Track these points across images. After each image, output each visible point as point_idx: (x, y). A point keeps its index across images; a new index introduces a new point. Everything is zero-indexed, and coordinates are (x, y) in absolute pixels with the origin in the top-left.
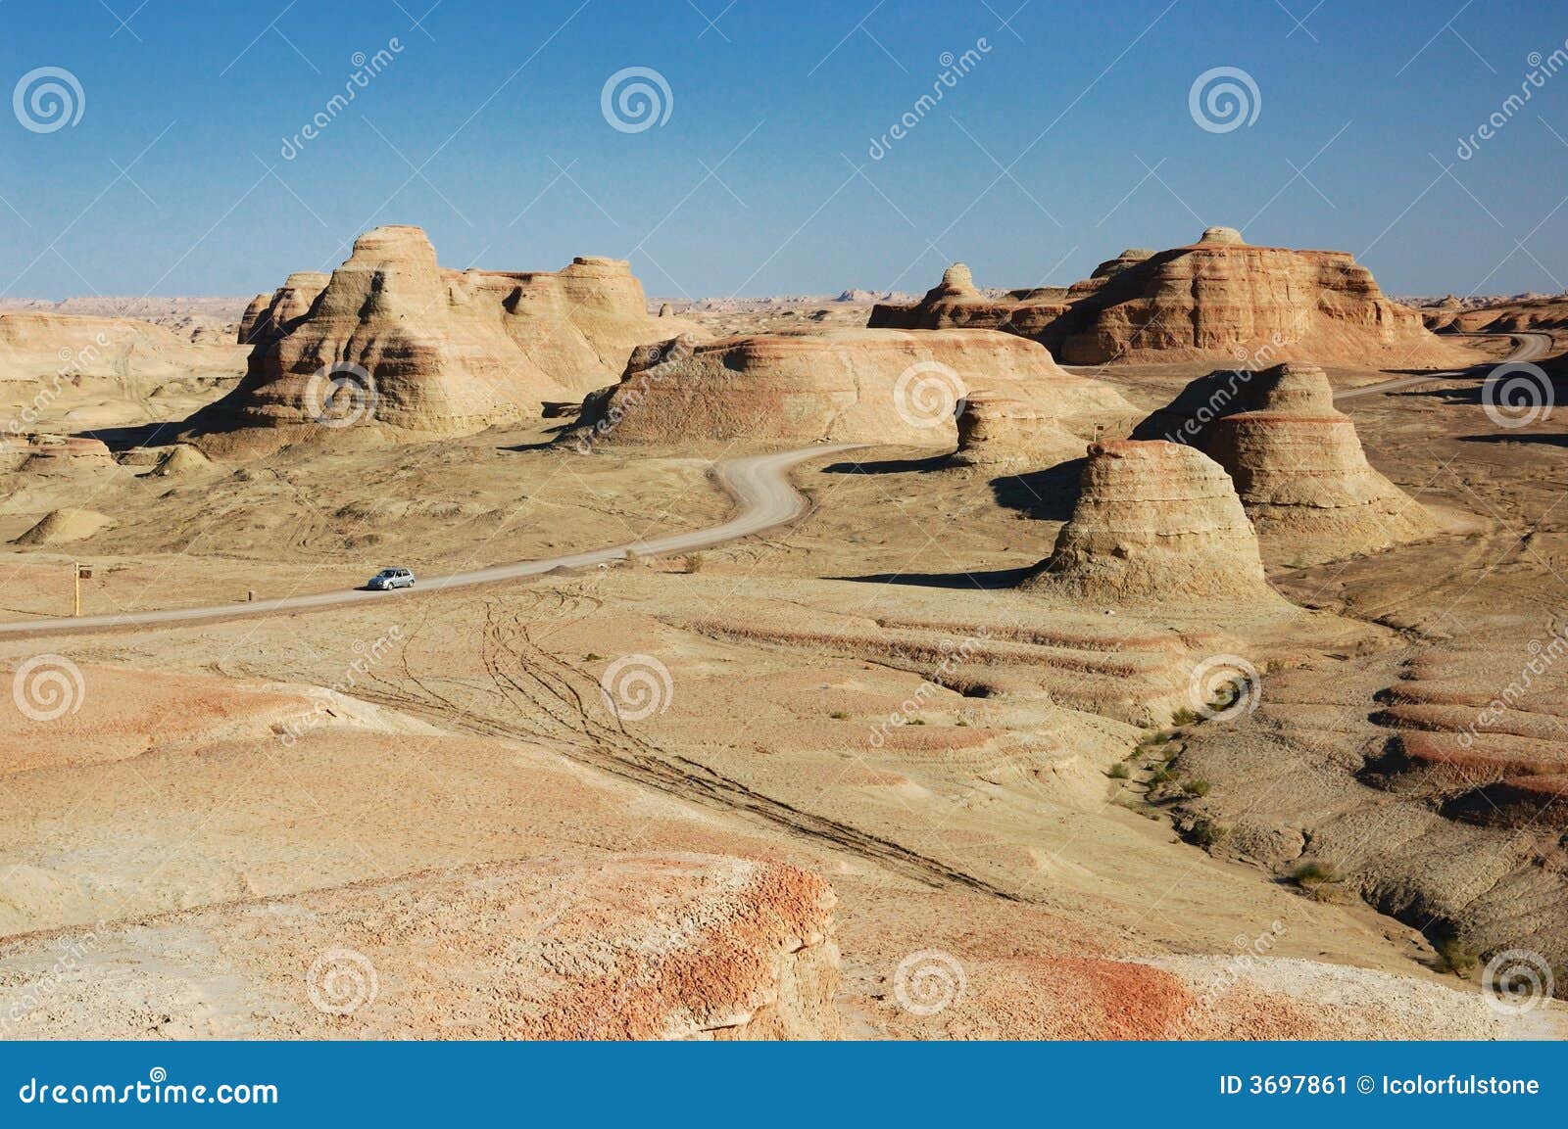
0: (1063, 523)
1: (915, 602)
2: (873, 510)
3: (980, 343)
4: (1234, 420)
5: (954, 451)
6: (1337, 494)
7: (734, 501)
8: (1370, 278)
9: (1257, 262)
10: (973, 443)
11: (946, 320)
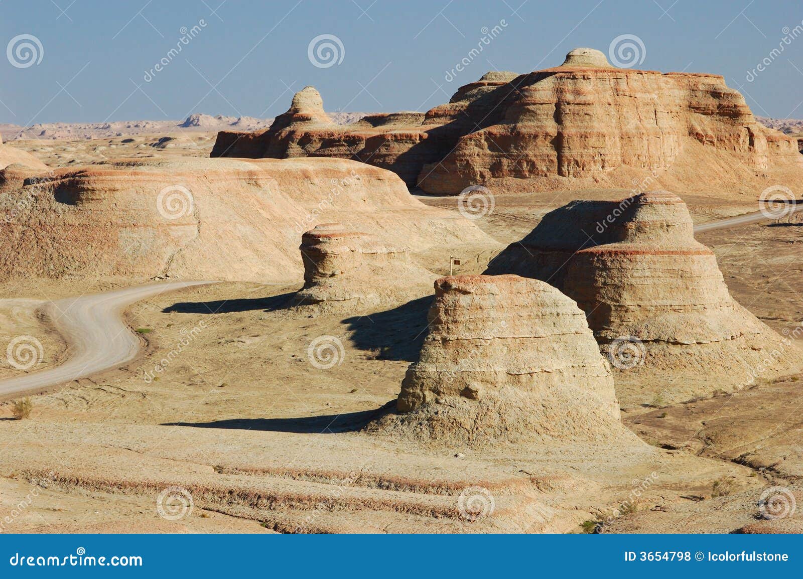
0: (410, 364)
1: (255, 447)
2: (213, 352)
3: (328, 173)
4: (592, 253)
5: (301, 287)
6: (699, 330)
7: (66, 342)
8: (742, 102)
9: (623, 85)
10: (321, 280)
11: (295, 148)
